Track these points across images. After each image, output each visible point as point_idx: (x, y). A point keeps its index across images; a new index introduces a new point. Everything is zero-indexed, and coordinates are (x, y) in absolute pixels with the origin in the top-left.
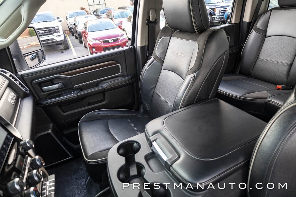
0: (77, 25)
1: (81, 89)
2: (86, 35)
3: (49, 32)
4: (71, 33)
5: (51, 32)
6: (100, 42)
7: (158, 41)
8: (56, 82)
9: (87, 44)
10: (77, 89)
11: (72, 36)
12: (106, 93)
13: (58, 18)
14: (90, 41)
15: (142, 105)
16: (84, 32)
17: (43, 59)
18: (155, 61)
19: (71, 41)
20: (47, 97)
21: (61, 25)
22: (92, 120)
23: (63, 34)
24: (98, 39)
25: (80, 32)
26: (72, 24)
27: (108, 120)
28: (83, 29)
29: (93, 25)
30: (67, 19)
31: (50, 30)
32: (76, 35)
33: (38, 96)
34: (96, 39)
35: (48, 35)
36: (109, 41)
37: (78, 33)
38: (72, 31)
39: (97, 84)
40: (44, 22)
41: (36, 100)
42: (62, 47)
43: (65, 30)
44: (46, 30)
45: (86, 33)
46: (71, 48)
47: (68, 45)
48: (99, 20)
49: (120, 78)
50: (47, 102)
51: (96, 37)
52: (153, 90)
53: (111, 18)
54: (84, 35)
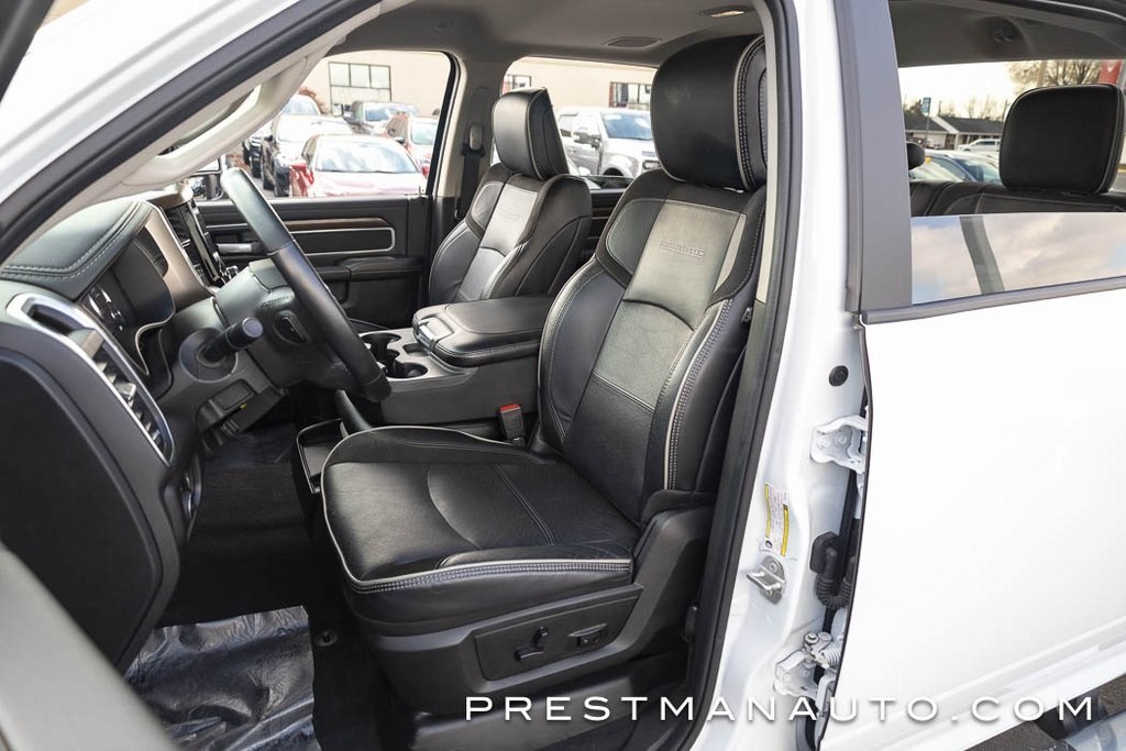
0: (277, 140)
2: (304, 178)
7: (480, 189)
8: (249, 240)
12: (351, 284)
16: (303, 169)
18: (468, 229)
25: (286, 168)
26: (260, 135)
28: (300, 157)
32: (266, 177)
37: (276, 170)
38: (256, 159)
45: (308, 172)
48: (361, 139)
49: (389, 259)
52: (456, 289)
53: (400, 138)
54: (301, 177)
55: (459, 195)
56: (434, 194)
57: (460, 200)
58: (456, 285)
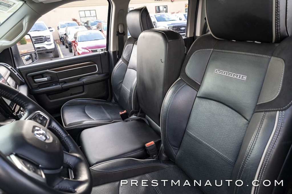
0: (67, 34)
1: (65, 82)
2: (76, 45)
3: (40, 41)
4: (62, 43)
5: (41, 40)
6: (89, 52)
7: (125, 47)
8: (46, 76)
9: (77, 53)
10: (62, 82)
11: (62, 45)
12: (85, 86)
13: (49, 28)
14: (79, 50)
15: (113, 97)
16: (74, 42)
17: (35, 59)
18: (123, 62)
19: (61, 50)
20: (38, 87)
21: (52, 34)
22: (72, 105)
23: (53, 42)
24: (87, 48)
25: (70, 42)
26: (63, 34)
27: (85, 106)
28: (74, 38)
29: (83, 35)
30: (58, 29)
31: (41, 39)
32: (66, 45)
33: (31, 86)
34: (85, 49)
35: (39, 43)
36: (97, 51)
37: (68, 43)
38: (63, 40)
39: (78, 79)
40: (36, 31)
41: (29, 89)
42: (52, 55)
43: (56, 39)
44: (38, 39)
45: (76, 42)
46: (61, 56)
47: (58, 53)
48: (90, 31)
49: (97, 75)
50: (38, 90)
51: (85, 46)
52: (121, 84)
53: (100, 29)
54: (74, 44)
55: (118, 50)
56: (109, 50)
57: (118, 52)
58: (121, 82)
